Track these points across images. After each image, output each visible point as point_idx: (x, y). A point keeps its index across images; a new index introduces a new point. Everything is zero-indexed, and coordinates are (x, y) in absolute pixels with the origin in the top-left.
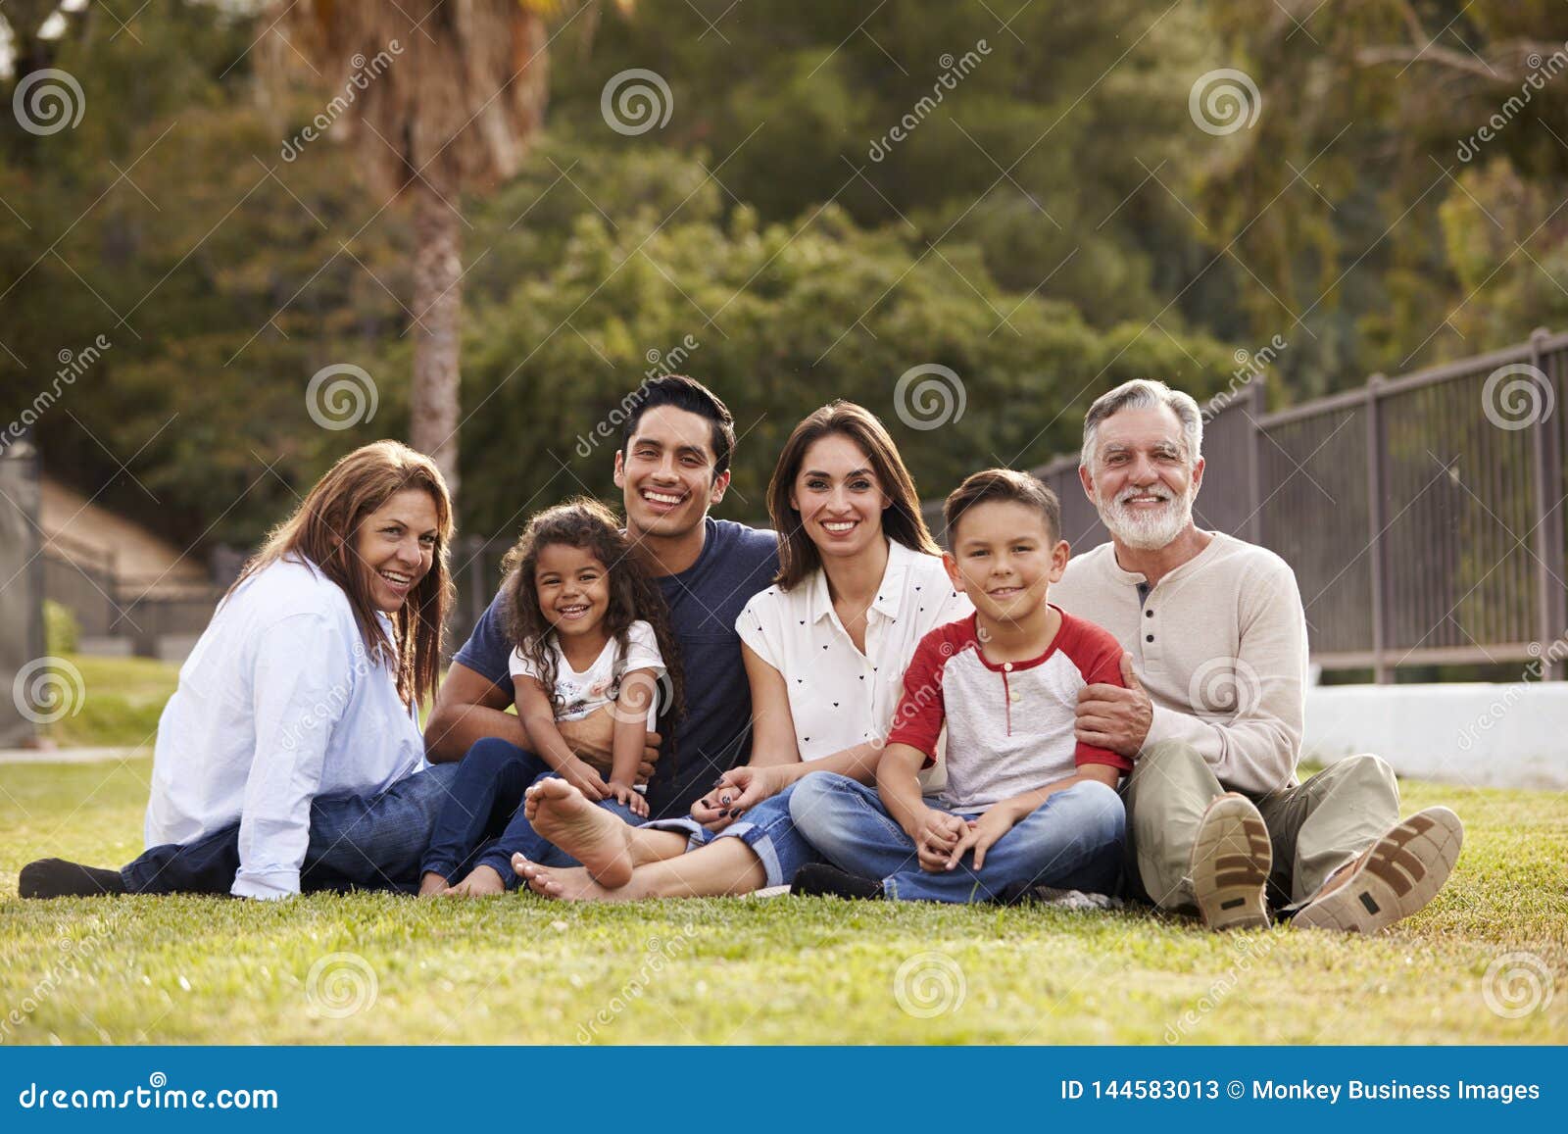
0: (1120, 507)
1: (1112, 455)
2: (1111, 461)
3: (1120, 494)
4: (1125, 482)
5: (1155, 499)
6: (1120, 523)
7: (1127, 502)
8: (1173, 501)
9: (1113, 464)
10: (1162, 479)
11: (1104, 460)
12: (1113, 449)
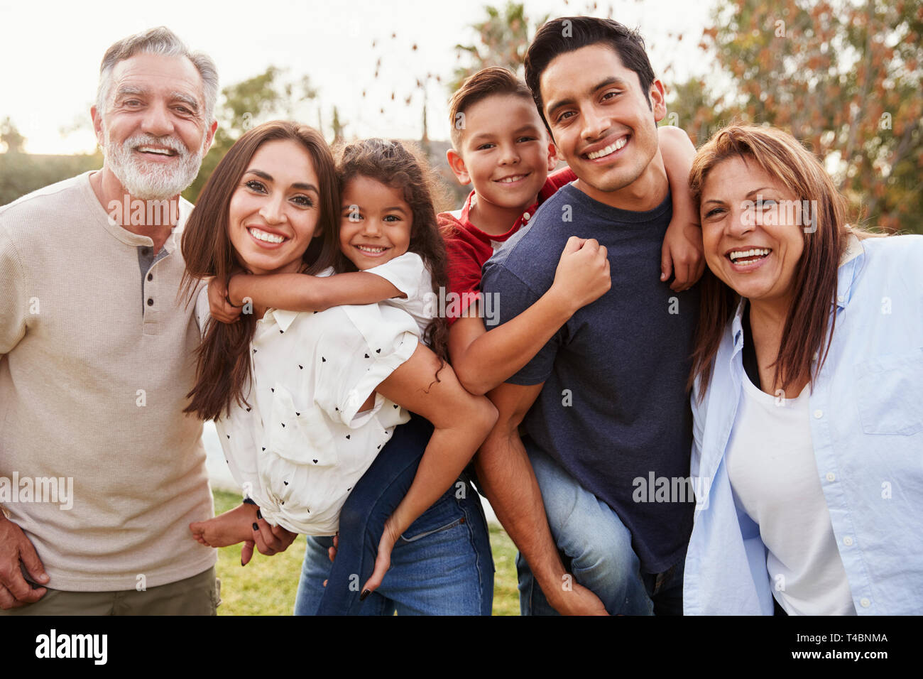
0: (129, 155)
1: (126, 98)
2: (124, 104)
3: (130, 140)
4: (137, 128)
5: (166, 152)
6: (126, 170)
7: (136, 149)
8: (186, 156)
9: (126, 107)
10: (177, 132)
11: (116, 102)
12: (128, 90)
